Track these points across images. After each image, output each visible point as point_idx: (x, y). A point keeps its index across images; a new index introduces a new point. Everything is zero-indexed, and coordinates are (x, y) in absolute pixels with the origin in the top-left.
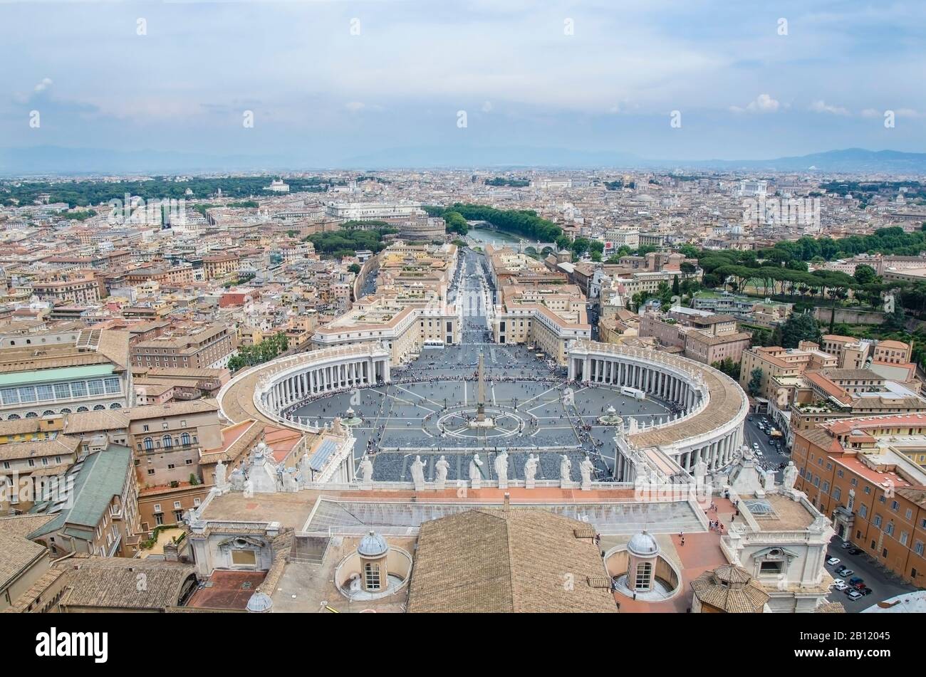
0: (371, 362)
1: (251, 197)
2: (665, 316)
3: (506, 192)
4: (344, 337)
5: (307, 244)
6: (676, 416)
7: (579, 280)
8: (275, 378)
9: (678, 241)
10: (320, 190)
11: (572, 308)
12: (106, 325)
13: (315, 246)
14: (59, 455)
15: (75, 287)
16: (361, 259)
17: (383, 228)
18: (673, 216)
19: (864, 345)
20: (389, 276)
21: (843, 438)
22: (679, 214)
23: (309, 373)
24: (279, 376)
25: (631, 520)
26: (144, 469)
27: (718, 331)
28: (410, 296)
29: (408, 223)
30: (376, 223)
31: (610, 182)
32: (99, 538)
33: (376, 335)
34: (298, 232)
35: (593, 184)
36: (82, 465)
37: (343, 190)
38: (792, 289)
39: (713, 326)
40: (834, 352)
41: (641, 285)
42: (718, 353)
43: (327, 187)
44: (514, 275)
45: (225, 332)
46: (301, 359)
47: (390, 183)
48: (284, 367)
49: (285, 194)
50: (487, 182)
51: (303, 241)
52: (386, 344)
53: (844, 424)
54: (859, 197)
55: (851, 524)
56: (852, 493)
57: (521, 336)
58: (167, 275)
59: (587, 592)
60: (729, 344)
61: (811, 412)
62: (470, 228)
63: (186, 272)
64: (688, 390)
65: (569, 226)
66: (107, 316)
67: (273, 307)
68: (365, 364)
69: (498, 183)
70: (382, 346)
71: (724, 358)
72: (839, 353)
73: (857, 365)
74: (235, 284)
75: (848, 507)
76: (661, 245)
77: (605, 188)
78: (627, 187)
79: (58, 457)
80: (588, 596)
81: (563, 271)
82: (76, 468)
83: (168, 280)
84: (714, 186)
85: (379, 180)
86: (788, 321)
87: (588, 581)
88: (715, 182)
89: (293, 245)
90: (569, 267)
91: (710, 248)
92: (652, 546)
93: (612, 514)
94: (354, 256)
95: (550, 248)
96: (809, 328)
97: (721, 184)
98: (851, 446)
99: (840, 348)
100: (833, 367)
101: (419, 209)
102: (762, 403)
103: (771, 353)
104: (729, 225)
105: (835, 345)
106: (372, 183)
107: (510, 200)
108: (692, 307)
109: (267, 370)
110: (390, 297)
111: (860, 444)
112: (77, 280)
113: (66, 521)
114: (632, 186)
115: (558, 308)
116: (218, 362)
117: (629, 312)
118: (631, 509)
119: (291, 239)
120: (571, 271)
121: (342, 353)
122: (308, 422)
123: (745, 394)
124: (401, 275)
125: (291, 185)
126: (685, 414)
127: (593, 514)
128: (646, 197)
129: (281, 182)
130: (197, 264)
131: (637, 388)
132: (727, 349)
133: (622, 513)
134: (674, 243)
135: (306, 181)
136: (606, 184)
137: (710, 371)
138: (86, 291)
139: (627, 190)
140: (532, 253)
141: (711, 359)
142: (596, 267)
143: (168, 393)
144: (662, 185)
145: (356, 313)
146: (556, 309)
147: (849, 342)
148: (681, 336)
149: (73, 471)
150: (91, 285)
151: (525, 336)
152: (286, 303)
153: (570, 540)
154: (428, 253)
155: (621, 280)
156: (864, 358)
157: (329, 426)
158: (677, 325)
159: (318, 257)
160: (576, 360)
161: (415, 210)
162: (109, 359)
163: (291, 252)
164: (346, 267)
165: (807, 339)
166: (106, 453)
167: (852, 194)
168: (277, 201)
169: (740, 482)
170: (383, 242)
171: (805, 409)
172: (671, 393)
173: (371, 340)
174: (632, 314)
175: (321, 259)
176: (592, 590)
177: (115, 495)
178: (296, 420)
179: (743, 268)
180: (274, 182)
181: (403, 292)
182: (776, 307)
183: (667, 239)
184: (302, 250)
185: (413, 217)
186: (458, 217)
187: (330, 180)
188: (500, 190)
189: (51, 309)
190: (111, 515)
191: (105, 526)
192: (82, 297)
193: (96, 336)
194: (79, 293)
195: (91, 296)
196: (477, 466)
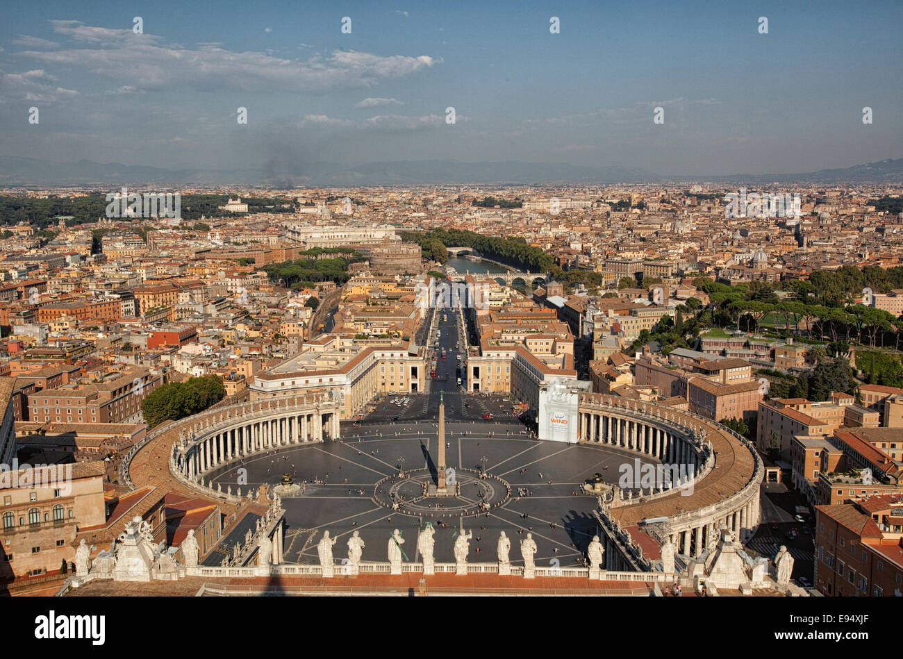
1: (203, 218)
2: (665, 360)
3: (495, 214)
4: (287, 384)
5: (259, 273)
7: (569, 317)
10: (282, 211)
11: (558, 350)
13: (272, 277)
16: (321, 292)
17: (350, 255)
18: (686, 241)
21: (880, 518)
22: (694, 239)
27: (728, 378)
28: (371, 335)
29: (379, 250)
30: (343, 250)
31: (615, 201)
33: (325, 381)
34: (252, 261)
35: (595, 205)
37: (309, 211)
39: (721, 371)
40: (876, 407)
42: (729, 405)
43: (291, 208)
44: (495, 311)
45: (147, 378)
47: (364, 203)
48: (211, 421)
49: (243, 215)
50: (475, 203)
51: (257, 270)
53: (882, 501)
57: (498, 383)
58: (89, 309)
60: (742, 395)
62: (451, 255)
63: (112, 306)
64: (691, 451)
65: (562, 254)
67: (209, 347)
69: (488, 203)
72: (882, 407)
74: (169, 321)
77: (609, 208)
78: (634, 207)
81: (551, 306)
83: (89, 315)
89: (243, 274)
90: (559, 301)
94: (313, 287)
95: (541, 279)
98: (892, 529)
99: (883, 400)
100: (874, 425)
101: (393, 233)
103: (793, 406)
105: (876, 396)
107: (499, 223)
108: (699, 349)
110: (347, 337)
114: (641, 206)
115: (541, 350)
116: (135, 416)
117: (624, 356)
119: (242, 268)
120: (561, 306)
122: (229, 490)
123: (759, 457)
124: (364, 310)
125: (250, 205)
128: (657, 220)
129: (239, 201)
130: (126, 296)
132: (739, 401)
134: (686, 272)
135: (269, 200)
136: (611, 204)
139: (634, 211)
140: (519, 285)
141: (720, 412)
144: (675, 204)
146: (539, 352)
151: (502, 383)
152: (226, 343)
154: (399, 285)
155: (618, 316)
157: (254, 495)
158: (678, 371)
159: (272, 289)
161: (388, 235)
163: (240, 281)
164: (303, 302)
165: (840, 388)
168: (232, 224)
170: (349, 273)
173: (319, 388)
174: (627, 357)
175: (276, 291)
178: (215, 488)
180: (230, 201)
182: (800, 349)
183: (677, 268)
184: (254, 281)
185: (386, 241)
186: (437, 244)
187: (295, 199)
188: (489, 212)
196: (397, 544)
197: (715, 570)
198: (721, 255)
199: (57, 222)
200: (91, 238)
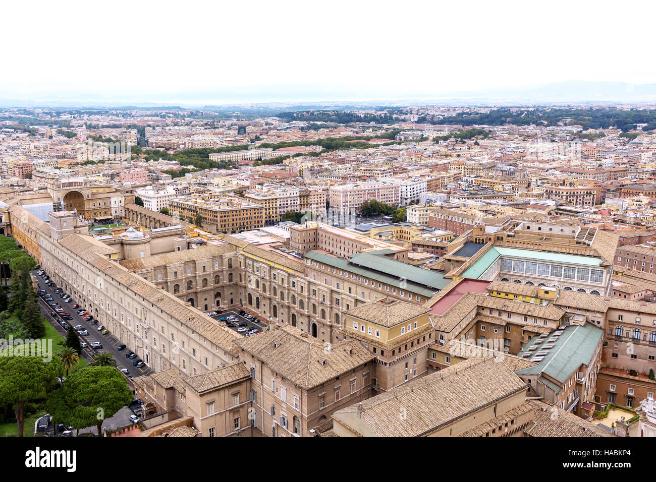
14: (547, 319)
15: (577, 193)
26: (610, 351)
32: (563, 393)
36: (562, 331)
66: (599, 219)
79: (546, 320)
82: (557, 333)
112: (580, 187)
113: (542, 371)
138: (585, 196)
143: (640, 294)
149: (554, 334)
150: (591, 193)
162: (598, 254)
166: (582, 327)
177: (583, 364)
189: (555, 207)
190: (576, 380)
191: (570, 386)
192: (581, 202)
193: (591, 235)
194: (579, 198)
195: (588, 201)
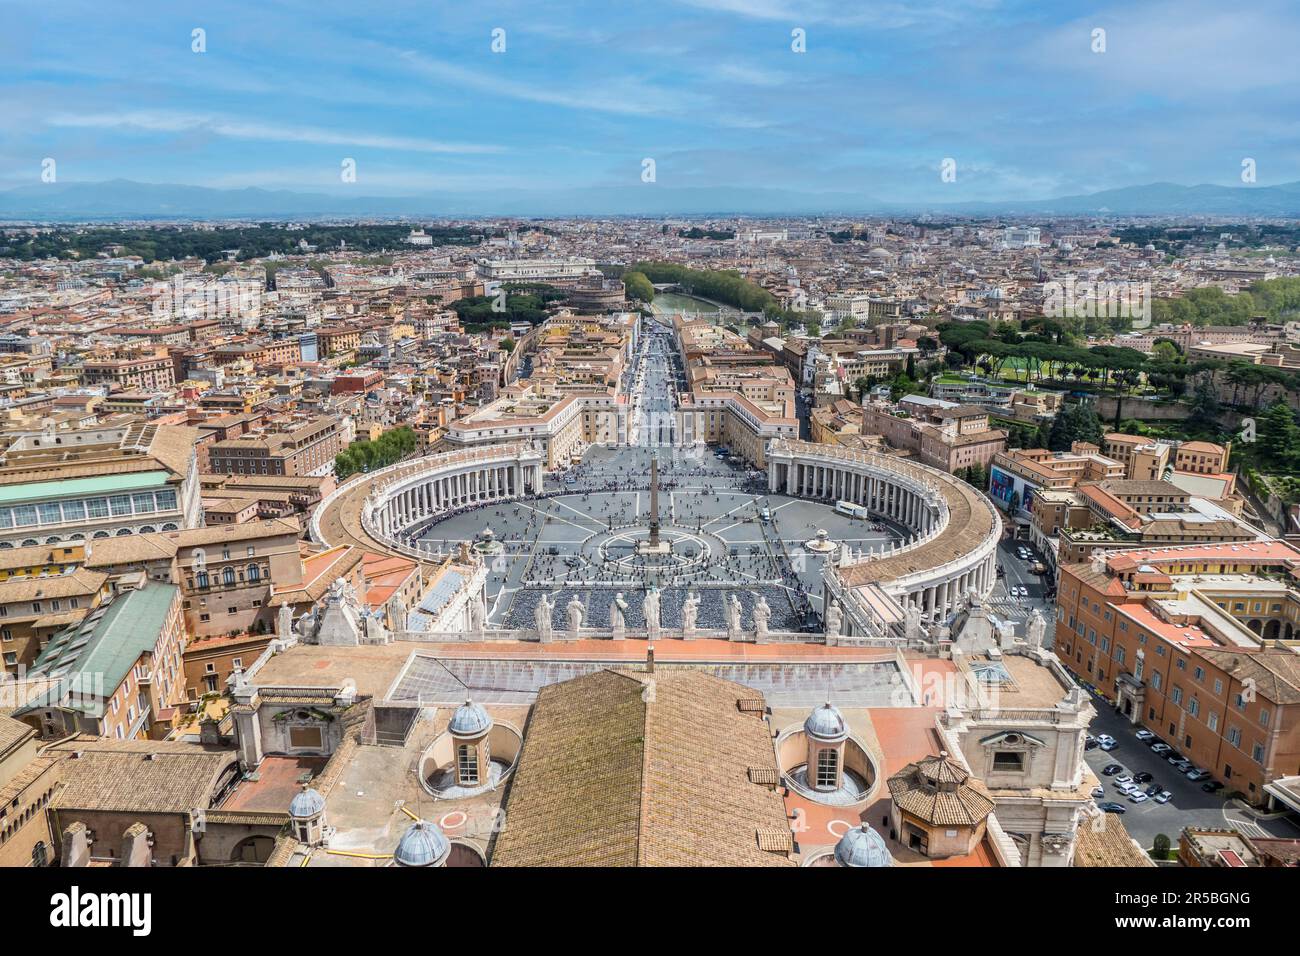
0: (519, 467)
1: (384, 251)
2: (894, 408)
3: (703, 245)
4: (486, 435)
5: (450, 313)
6: (903, 542)
7: (788, 360)
8: (392, 488)
9: (920, 308)
10: (471, 243)
11: (776, 397)
12: (177, 418)
13: (461, 316)
15: (142, 368)
16: (517, 333)
17: (547, 292)
18: (915, 277)
19: (1162, 449)
20: (548, 354)
21: (1126, 576)
22: (923, 274)
23: (437, 482)
24: (398, 485)
25: (819, 687)
27: (963, 428)
28: (574, 381)
29: (579, 288)
30: (538, 287)
31: (836, 232)
33: (527, 431)
34: (439, 298)
35: (814, 236)
37: (500, 243)
38: (1063, 371)
40: (1121, 458)
41: (867, 368)
42: (963, 457)
43: (480, 240)
44: (707, 355)
45: (333, 427)
46: (427, 464)
47: (559, 234)
48: (405, 474)
49: (427, 247)
50: (682, 233)
51: (445, 308)
52: (538, 444)
53: (1128, 558)
54: (1165, 247)
55: (1141, 698)
56: (1141, 654)
57: (712, 434)
58: (266, 352)
59: (746, 791)
60: (978, 446)
61: (1086, 538)
62: (657, 292)
63: (290, 349)
64: (922, 506)
65: (780, 290)
66: (180, 406)
67: (400, 395)
68: (510, 469)
69: (695, 234)
70: (533, 446)
71: (971, 463)
72: (1128, 458)
73: (1153, 475)
74: (353, 365)
75: (1135, 674)
76: (897, 314)
77: (829, 240)
78: (857, 238)
80: (747, 796)
81: (769, 348)
83: (267, 358)
84: (971, 237)
85: (547, 231)
86: (1057, 415)
87: (749, 774)
88: (973, 230)
89: (431, 314)
90: (777, 343)
91: (960, 317)
92: (837, 725)
93: (794, 678)
94: (508, 328)
95: (756, 318)
96: (1087, 425)
97: (980, 233)
98: (1137, 587)
99: (1129, 451)
100: (1119, 477)
101: (594, 269)
102: (1022, 526)
103: (1033, 457)
104: (988, 287)
105: (1122, 448)
106: (537, 234)
107: (709, 256)
108: (931, 396)
109: (383, 478)
110: (548, 383)
111: (1151, 585)
112: (145, 358)
114: (864, 236)
115: (759, 397)
116: (323, 467)
117: (849, 403)
118: (820, 672)
119: (430, 307)
120: (780, 348)
121: (481, 455)
122: (429, 547)
123: (997, 513)
124: (565, 354)
125: (434, 236)
126: (916, 539)
127: (769, 678)
128: (882, 251)
129: (422, 232)
131: (857, 502)
132: (974, 453)
133: (808, 678)
134: (915, 312)
135: (454, 231)
136: (832, 235)
137: (951, 481)
138: (156, 372)
139: (857, 242)
140: (732, 325)
141: (954, 464)
142: (812, 343)
143: (250, 509)
144: (903, 235)
145: (504, 402)
146: (756, 398)
147: (1141, 444)
148: (916, 435)
150: (163, 365)
151: (717, 434)
152: (417, 389)
153: (732, 714)
154: (601, 325)
155: (840, 360)
156: (1162, 466)
157: (455, 553)
158: (910, 420)
159: (462, 330)
160: (779, 465)
161: (588, 270)
162: (163, 465)
163: (429, 323)
164: (497, 343)
165: (1082, 439)
167: (1155, 244)
168: (416, 257)
169: (966, 636)
170: (547, 311)
171: (1078, 535)
172: (901, 511)
173: (519, 439)
174: (853, 405)
175: (467, 332)
176: (753, 787)
179: (998, 344)
180: (413, 232)
181: (564, 375)
182: (1042, 396)
183: (905, 307)
184: (443, 321)
185: (585, 279)
186: (642, 279)
187: (484, 230)
188: (697, 242)
189: (105, 396)
190: (137, 680)
191: (126, 695)
192: (151, 381)
193: (150, 434)
194: (146, 376)
195: (162, 380)
196: (620, 609)
197: (961, 636)
198: (953, 292)
199: (225, 257)
200: (264, 274)
